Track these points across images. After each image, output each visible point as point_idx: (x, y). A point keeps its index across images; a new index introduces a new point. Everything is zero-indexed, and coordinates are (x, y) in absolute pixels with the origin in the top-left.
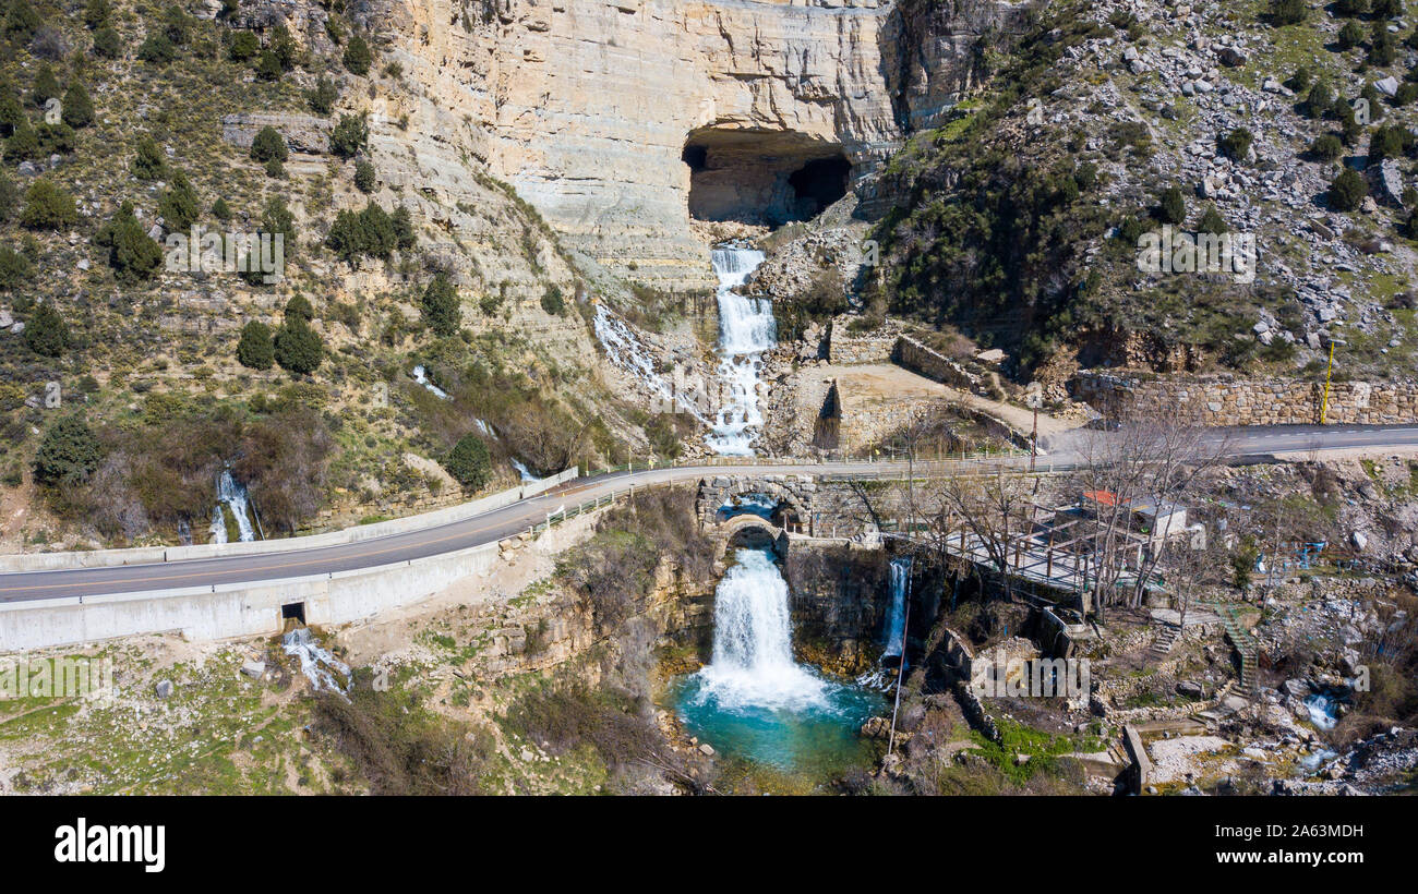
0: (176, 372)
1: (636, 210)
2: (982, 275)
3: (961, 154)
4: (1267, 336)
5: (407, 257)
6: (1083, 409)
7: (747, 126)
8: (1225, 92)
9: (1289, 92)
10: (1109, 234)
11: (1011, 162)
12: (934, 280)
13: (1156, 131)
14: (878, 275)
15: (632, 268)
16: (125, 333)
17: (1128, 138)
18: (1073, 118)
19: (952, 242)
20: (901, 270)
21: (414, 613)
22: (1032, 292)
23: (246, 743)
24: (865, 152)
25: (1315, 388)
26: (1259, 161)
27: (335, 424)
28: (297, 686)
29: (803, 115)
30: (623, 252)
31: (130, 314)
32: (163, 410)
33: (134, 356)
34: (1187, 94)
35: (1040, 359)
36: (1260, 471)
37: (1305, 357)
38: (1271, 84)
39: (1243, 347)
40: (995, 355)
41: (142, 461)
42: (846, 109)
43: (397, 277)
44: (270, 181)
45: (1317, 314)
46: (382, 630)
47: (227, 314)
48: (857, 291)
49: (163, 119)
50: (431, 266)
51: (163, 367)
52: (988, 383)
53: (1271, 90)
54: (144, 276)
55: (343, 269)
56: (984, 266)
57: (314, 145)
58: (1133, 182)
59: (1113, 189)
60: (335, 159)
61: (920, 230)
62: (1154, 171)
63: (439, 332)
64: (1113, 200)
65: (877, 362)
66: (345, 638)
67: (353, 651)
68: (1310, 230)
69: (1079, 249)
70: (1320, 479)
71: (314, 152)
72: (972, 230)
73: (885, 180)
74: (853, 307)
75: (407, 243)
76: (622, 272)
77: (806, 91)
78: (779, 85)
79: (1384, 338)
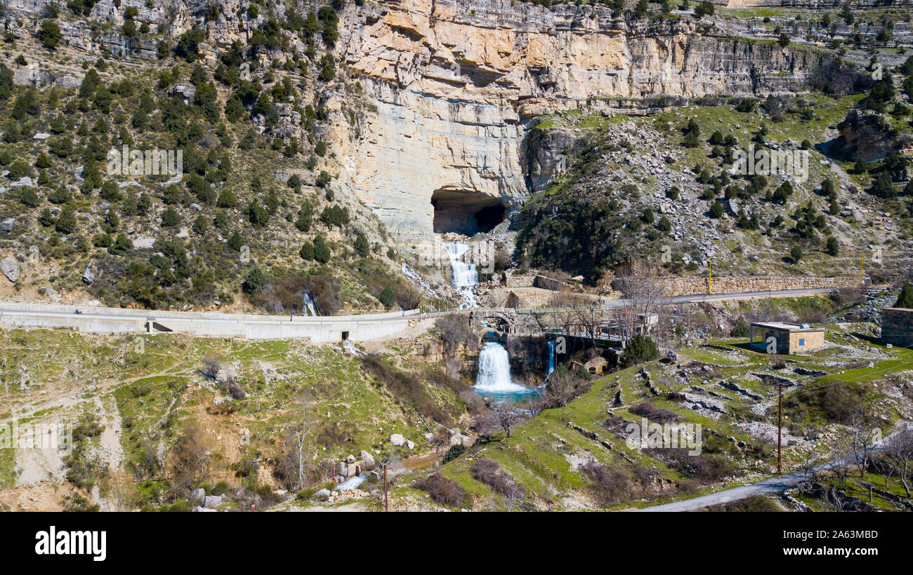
0: (280, 260)
1: (414, 223)
2: (571, 248)
3: (559, 199)
4: (687, 262)
5: (347, 227)
6: (618, 293)
7: (459, 189)
8: (668, 173)
9: (693, 174)
10: (624, 226)
11: (581, 201)
12: (550, 252)
13: (641, 188)
14: (524, 251)
15: (414, 248)
16: (260, 246)
17: (629, 191)
18: (606, 183)
19: (557, 235)
20: (535, 248)
21: (384, 340)
22: (594, 251)
23: (344, 367)
24: (513, 201)
25: (706, 280)
26: (683, 200)
27: (339, 281)
28: (353, 356)
29: (484, 185)
30: (410, 241)
31: (259, 239)
32: (279, 271)
33: (265, 254)
34: (653, 174)
35: (599, 276)
36: (686, 306)
37: (701, 270)
38: (687, 170)
39: (678, 266)
40: (580, 278)
41: (278, 287)
42: (504, 182)
43: (344, 235)
44: (296, 195)
45: (706, 255)
46: (374, 343)
47: (294, 241)
48: (514, 260)
49: (254, 171)
50: (356, 232)
51: (275, 258)
52: (578, 287)
53: (686, 173)
54: (263, 226)
55: (327, 229)
56: (572, 244)
57: (310, 182)
58: (632, 207)
59: (625, 210)
60: (318, 188)
61: (542, 231)
62: (641, 203)
63: (361, 256)
64: (624, 214)
65: (527, 286)
67: (367, 349)
68: (703, 225)
69: (612, 233)
70: (708, 308)
71: (310, 185)
72: (566, 230)
73: (523, 213)
74: (513, 266)
75: (347, 221)
76: (409, 249)
77: (484, 172)
78: (474, 171)
79: (731, 262)
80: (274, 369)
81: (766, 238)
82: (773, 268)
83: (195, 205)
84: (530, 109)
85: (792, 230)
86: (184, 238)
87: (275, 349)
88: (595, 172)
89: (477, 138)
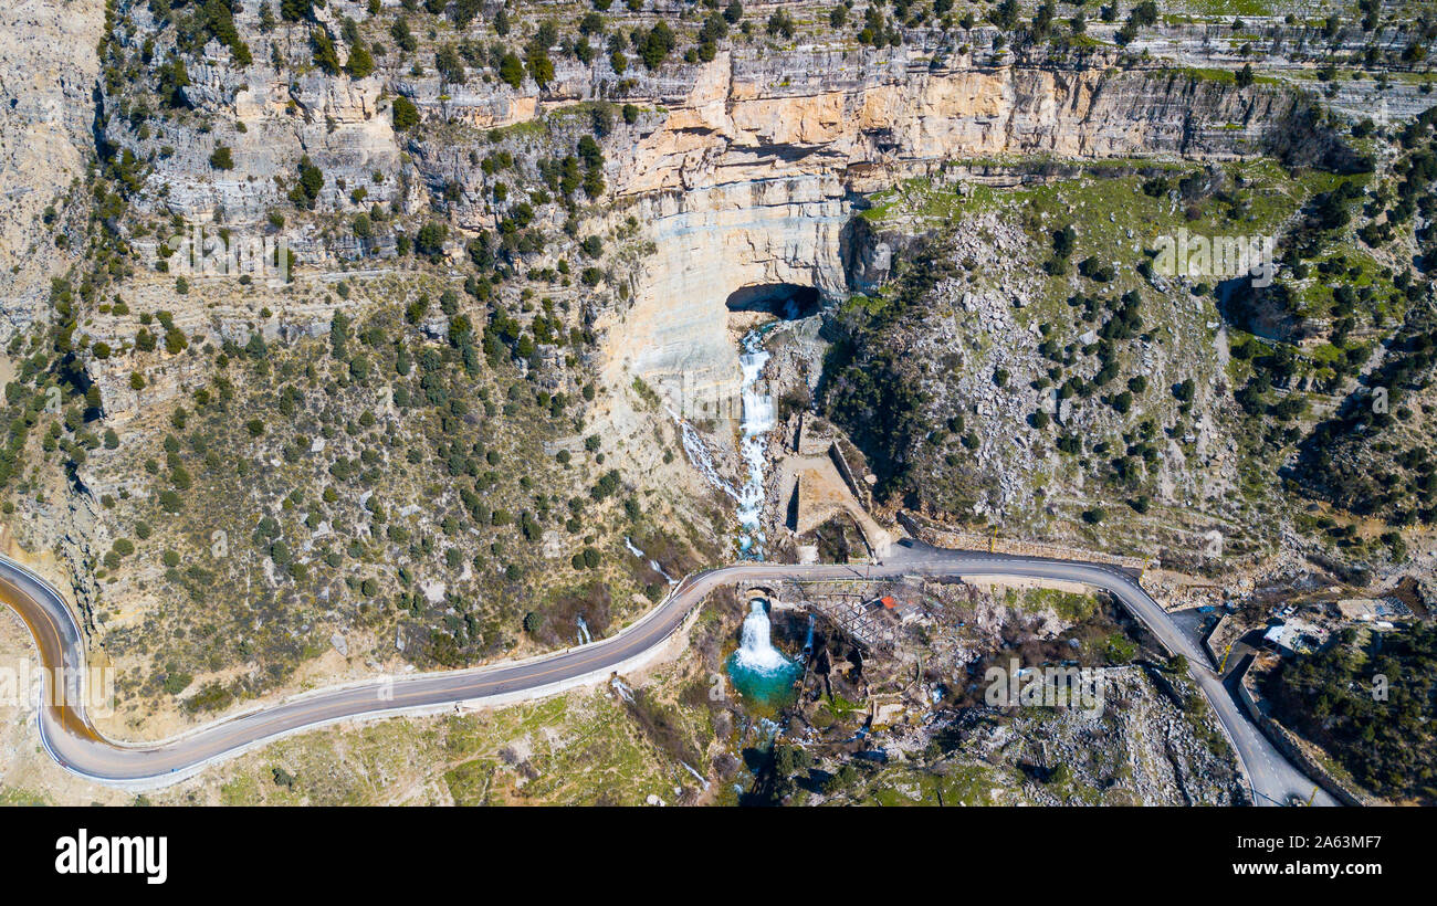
0: (555, 577)
2: (874, 425)
4: (979, 510)
5: (619, 489)
6: (901, 531)
7: (761, 284)
8: (1009, 331)
9: (1040, 335)
10: (927, 436)
11: (895, 364)
12: (852, 414)
13: (967, 360)
14: (827, 395)
16: (535, 564)
17: (952, 365)
18: (928, 345)
19: (863, 397)
20: (838, 399)
23: (613, 722)
24: (828, 296)
25: (990, 540)
26: (1010, 387)
27: (608, 586)
28: (620, 699)
29: (794, 275)
31: (535, 555)
32: (555, 595)
33: (540, 573)
34: (989, 332)
35: (888, 496)
36: (952, 587)
38: (1033, 327)
39: (967, 516)
40: (872, 479)
41: (554, 618)
42: (819, 273)
43: (616, 499)
46: (640, 675)
47: (567, 548)
48: (816, 400)
49: (522, 450)
50: (627, 489)
51: (550, 576)
52: (866, 500)
53: (1032, 332)
54: (537, 537)
55: (598, 506)
56: (875, 421)
57: (579, 449)
58: (946, 399)
59: (936, 403)
60: (588, 453)
62: (958, 391)
63: (632, 519)
64: (934, 412)
65: (822, 456)
66: (629, 679)
67: (632, 683)
68: (1018, 441)
69: (913, 440)
70: (973, 592)
71: (580, 453)
74: (813, 409)
75: (618, 483)
77: (794, 263)
78: (781, 262)
79: (1026, 513)
80: (557, 737)
81: (1081, 470)
82: (1068, 525)
83: (472, 530)
84: (860, 184)
85: (1116, 463)
86: (469, 582)
87: (556, 708)
88: (920, 318)
89: (788, 222)
